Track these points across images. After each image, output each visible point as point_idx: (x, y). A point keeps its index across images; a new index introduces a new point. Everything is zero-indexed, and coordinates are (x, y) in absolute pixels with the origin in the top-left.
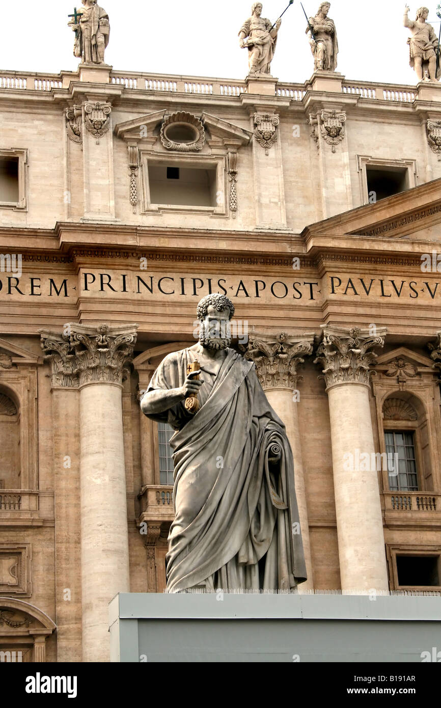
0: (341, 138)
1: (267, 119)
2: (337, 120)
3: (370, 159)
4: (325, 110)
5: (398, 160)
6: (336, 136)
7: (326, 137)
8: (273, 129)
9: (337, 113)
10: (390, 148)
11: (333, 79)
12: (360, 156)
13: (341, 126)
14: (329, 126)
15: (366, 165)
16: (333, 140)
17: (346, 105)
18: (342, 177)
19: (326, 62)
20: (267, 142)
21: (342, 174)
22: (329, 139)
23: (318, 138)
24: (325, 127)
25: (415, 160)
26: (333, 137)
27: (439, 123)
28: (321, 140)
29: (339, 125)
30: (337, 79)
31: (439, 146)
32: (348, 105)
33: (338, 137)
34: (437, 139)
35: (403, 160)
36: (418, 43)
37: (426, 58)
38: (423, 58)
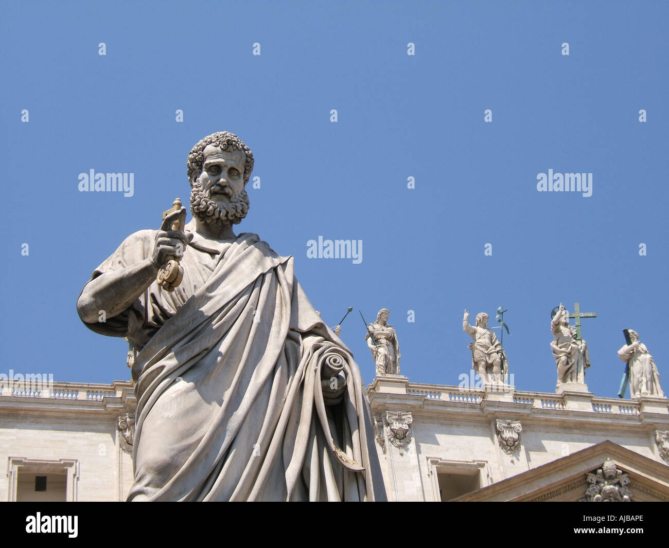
0: (408, 441)
2: (403, 422)
3: (440, 461)
4: (390, 412)
5: (469, 462)
6: (403, 438)
7: (392, 439)
9: (403, 415)
10: (460, 449)
11: (396, 382)
12: (430, 458)
13: (407, 428)
14: (395, 428)
15: (436, 467)
16: (401, 442)
17: (411, 408)
18: (411, 479)
19: (388, 366)
21: (411, 477)
22: (396, 442)
23: (384, 441)
24: (391, 429)
25: (487, 462)
26: (400, 439)
27: (509, 424)
28: (387, 443)
29: (406, 427)
30: (401, 382)
31: (510, 447)
32: (413, 407)
33: (405, 439)
34: (508, 440)
35: (474, 461)
36: (479, 347)
37: (490, 362)
38: (486, 362)
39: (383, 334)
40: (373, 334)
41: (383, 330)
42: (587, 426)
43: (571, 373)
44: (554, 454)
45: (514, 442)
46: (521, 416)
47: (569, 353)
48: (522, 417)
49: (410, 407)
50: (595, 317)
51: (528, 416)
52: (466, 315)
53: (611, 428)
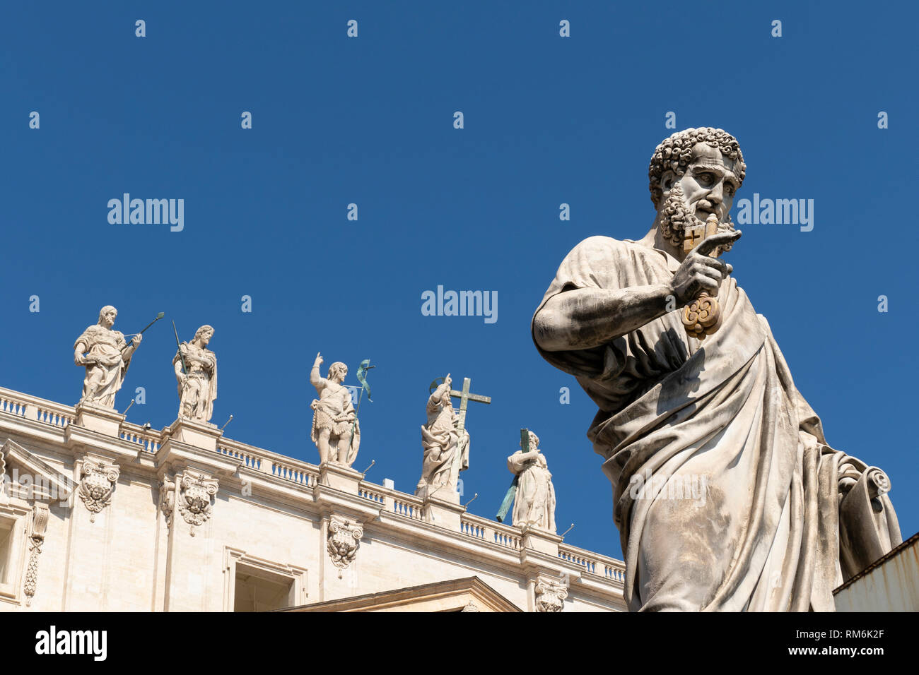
0: (205, 517)
1: (100, 469)
2: (204, 489)
3: (243, 556)
4: (189, 471)
5: (283, 566)
6: (199, 513)
7: (184, 511)
8: (108, 485)
9: (207, 480)
10: (273, 545)
11: (205, 431)
12: (230, 547)
13: (208, 500)
14: (191, 496)
15: (237, 563)
16: (194, 517)
17: (219, 473)
18: (200, 572)
20: (95, 503)
21: (199, 569)
22: (189, 515)
23: (171, 511)
24: (186, 497)
25: (306, 570)
26: (195, 514)
27: (347, 524)
28: (177, 514)
29: (206, 498)
30: (211, 433)
31: (342, 557)
32: (222, 472)
33: (202, 514)
34: (341, 546)
35: (289, 566)
36: (328, 409)
37: (337, 432)
38: (332, 433)
39: (199, 361)
40: (185, 357)
41: (200, 355)
42: (449, 550)
43: (442, 473)
44: (398, 580)
45: (349, 551)
46: (364, 516)
47: (445, 445)
48: (366, 519)
49: (218, 471)
50: (489, 403)
51: (373, 520)
52: (319, 360)
53: (479, 559)
